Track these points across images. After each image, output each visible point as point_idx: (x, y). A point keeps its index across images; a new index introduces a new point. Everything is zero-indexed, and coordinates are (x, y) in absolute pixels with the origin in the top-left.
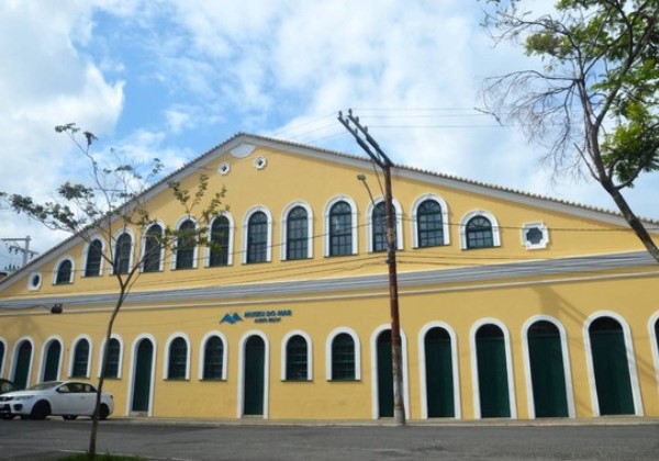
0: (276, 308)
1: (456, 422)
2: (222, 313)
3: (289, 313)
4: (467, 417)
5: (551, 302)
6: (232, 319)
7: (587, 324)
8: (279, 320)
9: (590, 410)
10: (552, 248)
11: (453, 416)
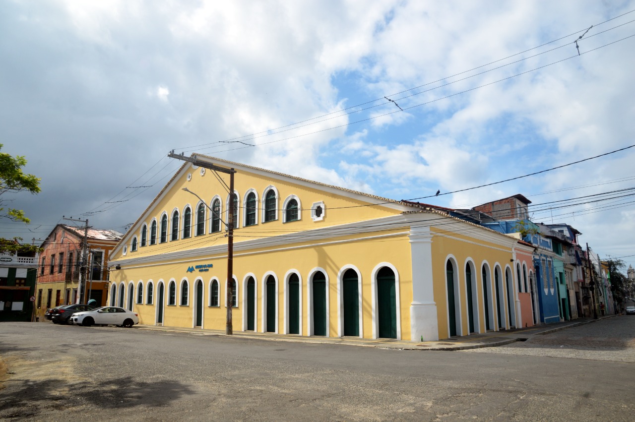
0: (207, 263)
1: (277, 336)
2: (187, 266)
3: (211, 266)
4: (281, 333)
5: (323, 259)
6: (191, 270)
7: (339, 274)
8: (207, 270)
9: (336, 333)
10: (326, 219)
11: (275, 332)
